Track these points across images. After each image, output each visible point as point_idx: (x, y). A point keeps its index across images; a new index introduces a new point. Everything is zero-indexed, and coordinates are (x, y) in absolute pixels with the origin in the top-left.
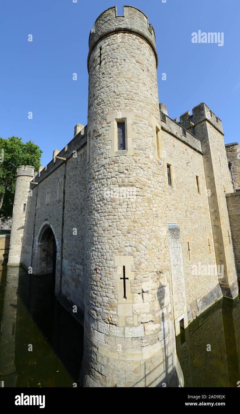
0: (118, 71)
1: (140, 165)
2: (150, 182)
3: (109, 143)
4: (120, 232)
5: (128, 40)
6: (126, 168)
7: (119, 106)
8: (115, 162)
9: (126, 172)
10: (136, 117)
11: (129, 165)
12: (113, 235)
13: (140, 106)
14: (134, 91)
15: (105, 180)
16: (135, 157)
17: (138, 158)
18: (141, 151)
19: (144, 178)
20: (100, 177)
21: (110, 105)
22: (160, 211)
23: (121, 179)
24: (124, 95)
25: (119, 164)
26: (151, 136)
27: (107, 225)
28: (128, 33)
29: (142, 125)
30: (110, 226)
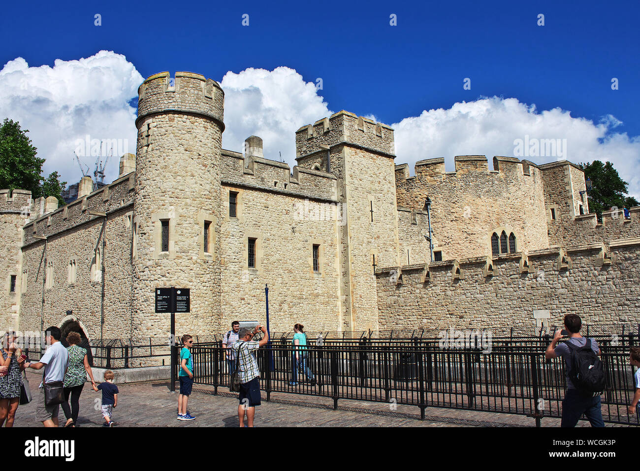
0: (164, 164)
1: (182, 268)
2: (191, 283)
3: (153, 245)
4: (160, 331)
5: (177, 122)
6: (168, 272)
7: (163, 205)
8: (158, 265)
9: (167, 275)
10: (180, 218)
11: (170, 268)
12: (155, 333)
13: (186, 204)
14: (180, 187)
15: (148, 281)
16: (176, 260)
17: (180, 261)
18: (183, 254)
19: (185, 280)
20: (144, 277)
21: (155, 202)
22: (202, 311)
23: (163, 282)
24: (169, 193)
25: (161, 267)
26: (196, 235)
27: (150, 324)
28: (178, 114)
29: (187, 225)
30: (152, 325)
